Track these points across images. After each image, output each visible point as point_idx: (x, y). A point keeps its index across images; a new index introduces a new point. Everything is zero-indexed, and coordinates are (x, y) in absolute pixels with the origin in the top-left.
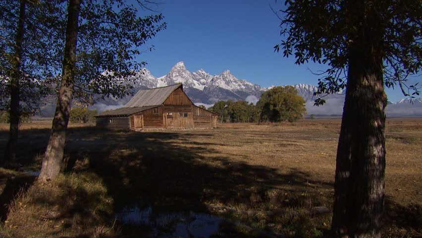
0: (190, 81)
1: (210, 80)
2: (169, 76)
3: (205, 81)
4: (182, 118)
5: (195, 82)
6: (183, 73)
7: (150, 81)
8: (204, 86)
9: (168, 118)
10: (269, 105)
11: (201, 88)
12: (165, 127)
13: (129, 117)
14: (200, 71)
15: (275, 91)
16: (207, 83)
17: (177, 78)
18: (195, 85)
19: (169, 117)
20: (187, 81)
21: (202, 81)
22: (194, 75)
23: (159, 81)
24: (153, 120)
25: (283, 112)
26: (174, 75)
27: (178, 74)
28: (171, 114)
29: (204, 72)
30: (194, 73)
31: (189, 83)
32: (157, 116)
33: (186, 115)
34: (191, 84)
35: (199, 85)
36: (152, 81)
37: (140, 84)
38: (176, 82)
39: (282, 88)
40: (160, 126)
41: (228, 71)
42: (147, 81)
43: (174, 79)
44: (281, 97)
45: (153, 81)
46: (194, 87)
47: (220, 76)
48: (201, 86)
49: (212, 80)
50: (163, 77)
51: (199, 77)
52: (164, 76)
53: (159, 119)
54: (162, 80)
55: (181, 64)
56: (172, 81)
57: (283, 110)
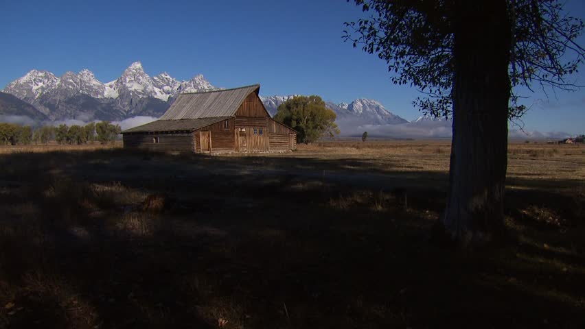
0: (150, 88)
1: (176, 88)
2: (121, 82)
3: (170, 89)
4: (256, 135)
5: (157, 90)
6: (141, 77)
7: (95, 87)
8: (168, 96)
9: (240, 135)
10: (291, 121)
11: (165, 97)
12: (237, 149)
13: (193, 134)
14: (163, 76)
15: (296, 102)
16: (172, 91)
17: (131, 84)
18: (156, 94)
19: (242, 134)
20: (146, 88)
21: (166, 88)
22: (155, 80)
23: (106, 88)
24: (222, 139)
25: (309, 130)
26: (128, 80)
27: (133, 79)
28: (244, 130)
29: (168, 77)
30: (155, 78)
31: (149, 91)
32: (227, 134)
33: (261, 132)
34: (151, 92)
35: (162, 93)
36: (97, 88)
37: (81, 91)
38: (130, 89)
39: (306, 99)
40: (231, 148)
41: (201, 76)
42: (90, 87)
43: (128, 85)
44: (308, 111)
45: (99, 87)
46: (155, 97)
47: (190, 82)
48: (164, 95)
49: (180, 88)
50: (113, 83)
51: (161, 83)
52: (115, 81)
53: (230, 137)
54: (111, 86)
55: (138, 65)
56: (125, 88)
57: (309, 128)
